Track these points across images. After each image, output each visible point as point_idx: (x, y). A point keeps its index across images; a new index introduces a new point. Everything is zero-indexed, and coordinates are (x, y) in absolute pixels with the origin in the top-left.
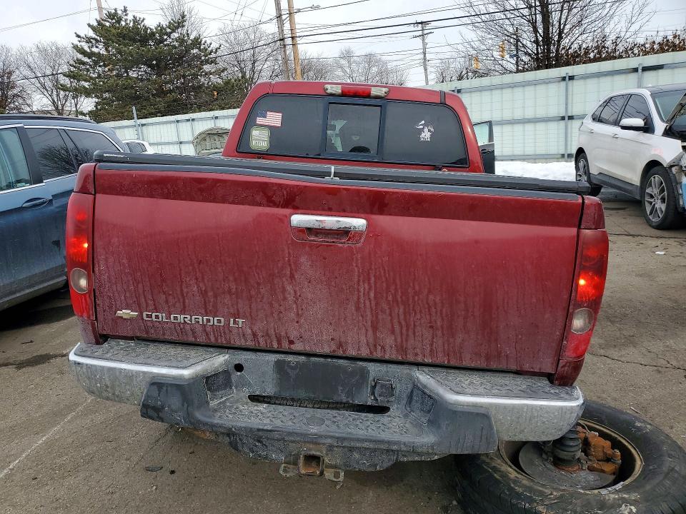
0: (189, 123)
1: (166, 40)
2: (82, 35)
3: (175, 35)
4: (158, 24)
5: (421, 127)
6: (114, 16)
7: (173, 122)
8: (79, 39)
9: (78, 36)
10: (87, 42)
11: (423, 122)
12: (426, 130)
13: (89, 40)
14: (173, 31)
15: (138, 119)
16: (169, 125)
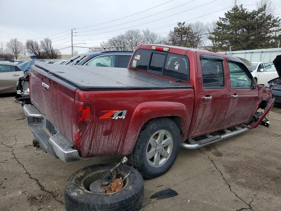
0: (250, 54)
1: (255, 17)
2: (221, 18)
3: (259, 15)
4: (253, 10)
5: (176, 64)
6: (236, 9)
7: (244, 53)
8: (220, 19)
9: (220, 18)
10: (223, 20)
11: (177, 62)
12: (177, 65)
13: (223, 19)
14: (259, 13)
15: (231, 51)
16: (242, 54)
